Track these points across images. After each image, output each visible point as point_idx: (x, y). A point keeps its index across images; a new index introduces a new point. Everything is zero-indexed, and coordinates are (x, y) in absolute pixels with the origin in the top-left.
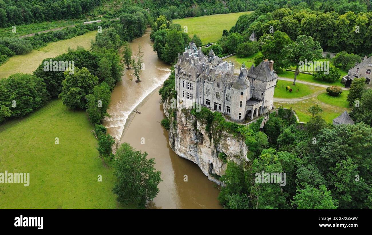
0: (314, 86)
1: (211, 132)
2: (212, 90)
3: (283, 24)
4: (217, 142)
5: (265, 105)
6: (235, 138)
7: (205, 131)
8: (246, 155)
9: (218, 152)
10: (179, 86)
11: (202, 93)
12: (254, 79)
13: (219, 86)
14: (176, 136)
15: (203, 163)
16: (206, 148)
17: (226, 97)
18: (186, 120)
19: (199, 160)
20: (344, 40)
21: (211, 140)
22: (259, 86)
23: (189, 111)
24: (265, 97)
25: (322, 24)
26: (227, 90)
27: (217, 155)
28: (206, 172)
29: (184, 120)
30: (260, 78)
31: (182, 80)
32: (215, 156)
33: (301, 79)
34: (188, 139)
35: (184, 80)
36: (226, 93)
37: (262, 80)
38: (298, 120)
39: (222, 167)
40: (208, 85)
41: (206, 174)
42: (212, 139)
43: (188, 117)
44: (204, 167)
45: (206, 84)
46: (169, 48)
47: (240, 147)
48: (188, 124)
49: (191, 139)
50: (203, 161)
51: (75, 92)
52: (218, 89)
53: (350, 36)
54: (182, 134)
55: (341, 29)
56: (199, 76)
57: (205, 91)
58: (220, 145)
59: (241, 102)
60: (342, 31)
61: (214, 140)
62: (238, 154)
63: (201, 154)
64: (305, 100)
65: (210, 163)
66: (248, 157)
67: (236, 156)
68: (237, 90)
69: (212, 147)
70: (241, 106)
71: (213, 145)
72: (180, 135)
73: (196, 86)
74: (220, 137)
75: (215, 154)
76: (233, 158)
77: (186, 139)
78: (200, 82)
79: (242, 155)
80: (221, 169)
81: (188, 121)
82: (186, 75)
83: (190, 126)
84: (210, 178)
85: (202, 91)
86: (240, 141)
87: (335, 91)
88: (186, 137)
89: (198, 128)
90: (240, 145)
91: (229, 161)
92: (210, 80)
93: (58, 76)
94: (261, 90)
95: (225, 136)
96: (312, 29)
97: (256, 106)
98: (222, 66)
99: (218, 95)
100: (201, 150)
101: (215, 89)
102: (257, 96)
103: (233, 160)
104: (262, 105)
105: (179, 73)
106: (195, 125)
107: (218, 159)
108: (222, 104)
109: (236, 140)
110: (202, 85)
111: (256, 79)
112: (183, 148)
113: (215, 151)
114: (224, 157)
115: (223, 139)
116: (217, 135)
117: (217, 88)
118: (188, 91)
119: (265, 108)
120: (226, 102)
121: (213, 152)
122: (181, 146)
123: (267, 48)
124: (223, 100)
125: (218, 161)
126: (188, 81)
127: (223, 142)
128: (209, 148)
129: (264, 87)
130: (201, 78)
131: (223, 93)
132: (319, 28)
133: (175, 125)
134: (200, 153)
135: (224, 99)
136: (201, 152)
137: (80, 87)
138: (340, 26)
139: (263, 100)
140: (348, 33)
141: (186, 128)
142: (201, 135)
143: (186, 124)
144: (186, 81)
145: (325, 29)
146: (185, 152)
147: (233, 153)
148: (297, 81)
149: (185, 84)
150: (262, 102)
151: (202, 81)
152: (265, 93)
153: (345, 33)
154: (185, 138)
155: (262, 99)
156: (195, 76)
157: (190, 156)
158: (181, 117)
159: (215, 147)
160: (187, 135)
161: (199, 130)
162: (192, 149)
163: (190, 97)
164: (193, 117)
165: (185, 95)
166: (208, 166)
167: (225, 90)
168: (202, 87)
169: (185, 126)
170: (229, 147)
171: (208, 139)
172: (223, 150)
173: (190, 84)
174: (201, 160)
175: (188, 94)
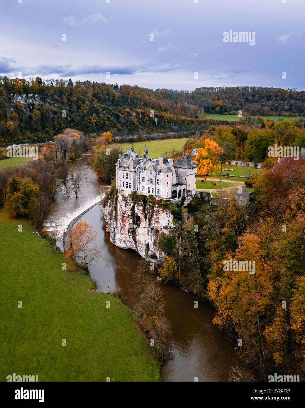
0: (237, 183)
1: (146, 213)
2: (146, 177)
4: (150, 220)
5: (188, 188)
6: (164, 211)
7: (141, 212)
8: (172, 223)
9: (152, 229)
10: (120, 178)
11: (139, 181)
12: (179, 168)
13: (151, 173)
14: (117, 228)
15: (141, 245)
16: (143, 229)
17: (157, 181)
18: (126, 206)
19: (137, 243)
21: (146, 220)
22: (182, 173)
23: (128, 199)
24: (188, 182)
27: (151, 231)
28: (143, 254)
29: (123, 207)
30: (183, 166)
31: (122, 172)
32: (150, 234)
34: (127, 226)
35: (124, 172)
36: (157, 179)
37: (184, 168)
38: (212, 197)
39: (155, 243)
40: (143, 174)
41: (143, 257)
42: (147, 218)
43: (127, 204)
44: (141, 249)
45: (141, 173)
47: (168, 218)
49: (130, 224)
54: (122, 221)
56: (136, 167)
57: (141, 179)
59: (168, 183)
62: (166, 225)
63: (138, 236)
65: (146, 243)
67: (166, 228)
68: (164, 174)
69: (147, 226)
70: (167, 186)
71: (148, 223)
72: (121, 224)
73: (134, 176)
74: (153, 214)
75: (150, 232)
76: (163, 229)
77: (125, 226)
78: (136, 172)
79: (169, 224)
80: (155, 245)
81: (128, 207)
82: (126, 168)
83: (129, 212)
84: (147, 259)
85: (139, 179)
86: (168, 213)
87: (250, 182)
88: (126, 224)
89: (136, 211)
90: (168, 216)
91: (160, 233)
92: (145, 170)
94: (184, 176)
95: (156, 212)
97: (181, 188)
98: (155, 162)
99: (151, 181)
100: (139, 232)
101: (148, 176)
102: (182, 181)
103: (163, 232)
104: (186, 188)
105: (120, 167)
106: (133, 209)
107: (152, 236)
108: (154, 188)
109: (165, 213)
110: (139, 175)
111: (180, 168)
113: (150, 229)
114: (157, 233)
115: (155, 215)
116: (151, 212)
117: (150, 175)
118: (128, 181)
119: (189, 191)
120: (157, 185)
121: (149, 230)
122: (122, 235)
125: (152, 238)
126: (127, 172)
127: (155, 217)
128: (145, 228)
129: (186, 174)
130: (137, 169)
131: (155, 178)
133: (116, 218)
135: (156, 183)
136: (138, 234)
141: (125, 215)
142: (138, 217)
143: (126, 211)
146: (125, 239)
147: (163, 225)
148: (222, 180)
149: (125, 175)
150: (185, 186)
151: (138, 171)
152: (187, 178)
154: (124, 225)
155: (185, 183)
156: (132, 168)
157: (129, 243)
158: (121, 206)
159: (150, 225)
160: (127, 221)
161: (136, 213)
162: (131, 234)
163: (128, 186)
164: (131, 203)
165: (125, 185)
166: (145, 248)
167: (156, 176)
168: (139, 176)
169: (125, 214)
170: (160, 221)
171: (144, 220)
172: (156, 225)
173: (128, 175)
174: (139, 242)
175: (127, 184)
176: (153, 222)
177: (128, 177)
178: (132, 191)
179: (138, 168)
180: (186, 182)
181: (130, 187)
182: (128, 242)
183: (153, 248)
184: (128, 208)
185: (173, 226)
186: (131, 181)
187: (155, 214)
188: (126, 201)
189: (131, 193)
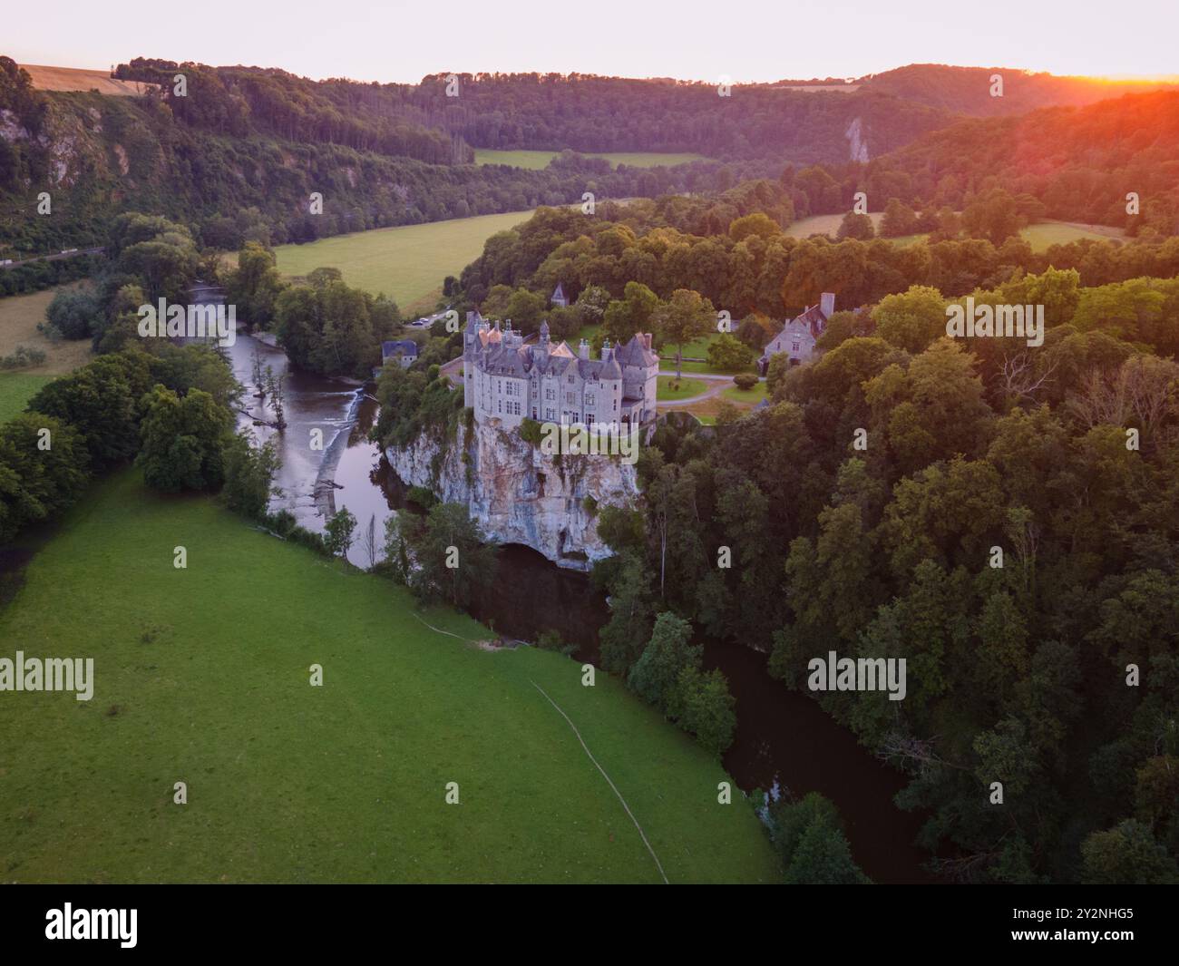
0: (711, 380)
1: (565, 465)
2: (557, 390)
3: (625, 263)
4: (576, 479)
5: (647, 407)
6: (611, 462)
7: (551, 465)
8: (634, 484)
9: (578, 499)
10: (490, 392)
11: (539, 399)
12: (624, 365)
13: (571, 380)
14: (476, 501)
15: (546, 534)
16: (555, 499)
17: (584, 397)
18: (508, 455)
19: (537, 531)
20: (751, 293)
21: (563, 482)
22: (634, 375)
23: (514, 437)
24: (646, 393)
25: (705, 262)
26: (587, 385)
27: (577, 506)
28: (551, 552)
29: (501, 457)
30: (635, 362)
31: (496, 379)
32: (573, 510)
33: (688, 371)
34: (510, 495)
35: (501, 378)
36: (586, 392)
37: (638, 366)
38: (701, 423)
39: (586, 528)
40: (549, 383)
41: (551, 559)
42: (567, 479)
43: (512, 448)
44: (548, 543)
45: (545, 381)
46: (335, 333)
47: (621, 475)
48: (512, 461)
49: (517, 491)
50: (545, 531)
51: (190, 445)
52: (569, 387)
53: (759, 283)
54: (497, 487)
55: (742, 270)
56: (530, 369)
57: (544, 394)
58: (585, 483)
59: (615, 402)
60: (743, 275)
61: (572, 478)
62: (619, 489)
63: (542, 517)
64: (703, 400)
65: (562, 528)
66: (638, 487)
67: (617, 494)
68: (607, 381)
69: (568, 494)
70: (615, 409)
71: (569, 487)
72: (490, 492)
73: (527, 387)
74: (584, 468)
75: (573, 505)
76: (610, 499)
77: (505, 496)
78: (532, 380)
79: (626, 488)
80: (585, 532)
81: (513, 456)
82: (505, 369)
83: (517, 466)
84: (562, 563)
85: (538, 395)
86: (621, 465)
87: (748, 380)
88: (506, 492)
89: (536, 464)
90: (621, 471)
91: (603, 507)
92: (553, 373)
93: (103, 419)
94: (638, 383)
95: (593, 464)
96: (686, 271)
97: (636, 408)
99: (570, 397)
100: (543, 506)
101: (564, 387)
102: (633, 394)
103: (610, 503)
104: (643, 408)
105: (487, 368)
106: (529, 459)
107: (579, 513)
108: (580, 412)
109: (614, 466)
110: (538, 385)
111: (628, 364)
112: (499, 517)
113: (573, 500)
114: (591, 506)
115: (590, 470)
116: (579, 464)
117: (568, 385)
118: (509, 398)
119: (648, 412)
120: (586, 407)
121: (570, 502)
122: (494, 517)
123: (616, 317)
124: (580, 404)
125: (579, 518)
126: (511, 379)
127: (590, 475)
128: (560, 497)
129: (642, 377)
130: (534, 373)
131: (580, 392)
132: (701, 271)
133: (471, 479)
134: (540, 515)
135: (583, 402)
136: (542, 511)
137: (196, 434)
138: (738, 265)
139: (643, 399)
140: (756, 278)
141: (507, 473)
142: (542, 478)
143: (509, 463)
144: (504, 380)
145: (711, 273)
146: (503, 524)
147: (610, 489)
148: (682, 375)
149: (504, 385)
150: (642, 402)
151: (537, 377)
152: (646, 386)
153: (750, 278)
154: (502, 494)
155: (641, 397)
156: (522, 369)
157: (515, 534)
158: (493, 453)
159: (573, 491)
160: (508, 486)
161: (538, 468)
162: (522, 513)
163: (514, 410)
164: (523, 446)
165: (504, 409)
166: (557, 538)
167: (584, 387)
168: (538, 388)
169: (504, 470)
170: (601, 482)
171: (559, 481)
172: (591, 491)
173: (513, 385)
174: (543, 529)
175: (509, 405)
177: (513, 389)
178: (522, 420)
179: (537, 370)
180: (644, 395)
181: (518, 413)
182: (511, 530)
183: (581, 539)
184: (514, 458)
185: (636, 491)
186: (522, 398)
187: (589, 468)
188: (509, 442)
189: (519, 424)
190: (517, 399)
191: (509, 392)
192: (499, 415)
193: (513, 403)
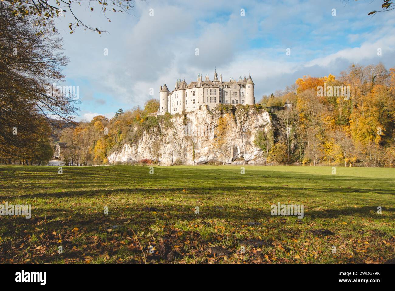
2: (229, 92)
4: (243, 124)
9: (243, 132)
10: (203, 94)
11: (222, 96)
13: (235, 87)
16: (233, 134)
17: (241, 94)
21: (237, 125)
23: (214, 111)
26: (241, 89)
28: (229, 159)
31: (206, 89)
32: (241, 137)
35: (208, 88)
36: (241, 92)
39: (246, 144)
41: (229, 162)
42: (239, 123)
43: (213, 116)
44: (228, 155)
45: (225, 89)
52: (235, 90)
65: (235, 147)
67: (260, 126)
68: (251, 85)
69: (239, 130)
71: (239, 127)
73: (219, 91)
75: (241, 135)
82: (209, 85)
85: (222, 94)
86: (262, 114)
90: (261, 117)
91: (255, 132)
99: (235, 94)
100: (227, 138)
101: (232, 91)
103: (259, 130)
108: (239, 99)
113: (241, 133)
114: (249, 134)
118: (211, 96)
120: (241, 97)
121: (239, 134)
124: (239, 97)
125: (243, 140)
126: (212, 88)
128: (235, 133)
130: (220, 85)
131: (239, 92)
134: (226, 143)
149: (209, 91)
151: (221, 88)
156: (215, 85)
159: (241, 128)
163: (213, 101)
164: (218, 114)
165: (209, 100)
167: (240, 90)
168: (222, 92)
171: (234, 125)
173: (213, 90)
175: (211, 99)
176: (247, 124)
177: (213, 92)
178: (217, 105)
181: (215, 101)
183: (244, 149)
184: (215, 120)
186: (217, 96)
187: (250, 116)
188: (212, 113)
189: (216, 106)
190: (215, 96)
191: (211, 93)
192: (207, 104)
193: (213, 98)
